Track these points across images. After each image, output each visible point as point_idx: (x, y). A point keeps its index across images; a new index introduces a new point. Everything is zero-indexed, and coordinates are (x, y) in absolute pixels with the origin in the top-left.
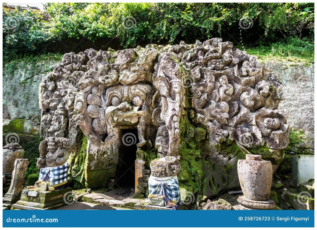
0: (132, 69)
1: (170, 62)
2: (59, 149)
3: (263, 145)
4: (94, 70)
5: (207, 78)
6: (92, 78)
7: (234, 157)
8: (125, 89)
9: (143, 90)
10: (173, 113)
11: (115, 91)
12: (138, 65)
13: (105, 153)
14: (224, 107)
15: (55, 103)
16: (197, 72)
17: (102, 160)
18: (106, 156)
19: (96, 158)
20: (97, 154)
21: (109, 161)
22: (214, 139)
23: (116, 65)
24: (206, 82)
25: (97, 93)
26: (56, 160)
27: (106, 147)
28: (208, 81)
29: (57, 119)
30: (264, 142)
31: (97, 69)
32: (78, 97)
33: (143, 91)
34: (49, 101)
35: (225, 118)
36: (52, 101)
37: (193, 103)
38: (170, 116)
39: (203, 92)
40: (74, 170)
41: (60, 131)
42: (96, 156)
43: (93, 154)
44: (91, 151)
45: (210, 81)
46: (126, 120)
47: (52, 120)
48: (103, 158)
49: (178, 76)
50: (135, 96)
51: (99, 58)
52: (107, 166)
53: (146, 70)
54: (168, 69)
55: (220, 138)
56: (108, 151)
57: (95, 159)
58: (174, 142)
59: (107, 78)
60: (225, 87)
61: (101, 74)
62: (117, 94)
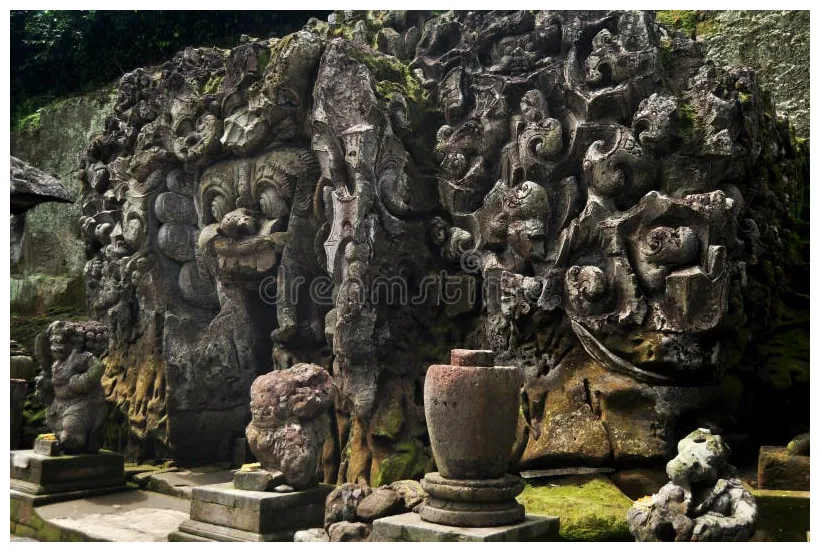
0: (252, 106)
1: (348, 70)
2: (74, 351)
3: (639, 320)
4: (163, 123)
5: (481, 104)
6: (161, 145)
7: (555, 365)
8: (240, 168)
9: (283, 167)
10: (346, 235)
11: (215, 179)
12: (266, 93)
13: (212, 361)
14: (525, 200)
15: (106, 225)
16: (452, 87)
17: (209, 383)
18: (216, 369)
19: (188, 376)
20: (189, 364)
21: (231, 384)
22: (498, 308)
23: (214, 100)
24: (478, 119)
25: (180, 187)
26: (67, 380)
27: (215, 345)
28: (485, 113)
29: (111, 270)
30: (643, 312)
31: (170, 118)
32: (130, 205)
33: (282, 172)
34: (93, 221)
35: (529, 235)
36: (100, 220)
37: (441, 193)
38: (337, 244)
39: (471, 154)
40: (152, 410)
41: (119, 304)
42: (188, 370)
43: (179, 365)
44: (172, 358)
45: (490, 116)
46: (242, 263)
47: (100, 272)
48: (209, 376)
49: (367, 114)
50: (262, 187)
51: (174, 83)
52: (224, 399)
53: (295, 103)
54: (341, 93)
55: (512, 304)
56: (221, 357)
57: (186, 380)
58: (347, 322)
59: (192, 142)
60: (532, 130)
61: (180, 133)
62: (220, 186)
